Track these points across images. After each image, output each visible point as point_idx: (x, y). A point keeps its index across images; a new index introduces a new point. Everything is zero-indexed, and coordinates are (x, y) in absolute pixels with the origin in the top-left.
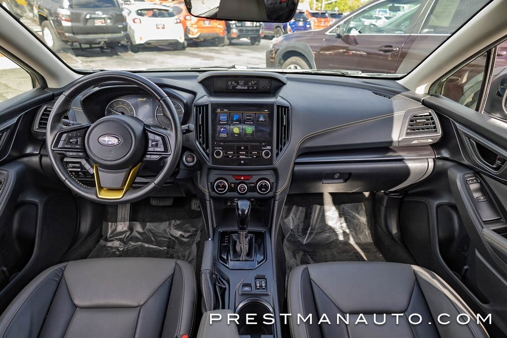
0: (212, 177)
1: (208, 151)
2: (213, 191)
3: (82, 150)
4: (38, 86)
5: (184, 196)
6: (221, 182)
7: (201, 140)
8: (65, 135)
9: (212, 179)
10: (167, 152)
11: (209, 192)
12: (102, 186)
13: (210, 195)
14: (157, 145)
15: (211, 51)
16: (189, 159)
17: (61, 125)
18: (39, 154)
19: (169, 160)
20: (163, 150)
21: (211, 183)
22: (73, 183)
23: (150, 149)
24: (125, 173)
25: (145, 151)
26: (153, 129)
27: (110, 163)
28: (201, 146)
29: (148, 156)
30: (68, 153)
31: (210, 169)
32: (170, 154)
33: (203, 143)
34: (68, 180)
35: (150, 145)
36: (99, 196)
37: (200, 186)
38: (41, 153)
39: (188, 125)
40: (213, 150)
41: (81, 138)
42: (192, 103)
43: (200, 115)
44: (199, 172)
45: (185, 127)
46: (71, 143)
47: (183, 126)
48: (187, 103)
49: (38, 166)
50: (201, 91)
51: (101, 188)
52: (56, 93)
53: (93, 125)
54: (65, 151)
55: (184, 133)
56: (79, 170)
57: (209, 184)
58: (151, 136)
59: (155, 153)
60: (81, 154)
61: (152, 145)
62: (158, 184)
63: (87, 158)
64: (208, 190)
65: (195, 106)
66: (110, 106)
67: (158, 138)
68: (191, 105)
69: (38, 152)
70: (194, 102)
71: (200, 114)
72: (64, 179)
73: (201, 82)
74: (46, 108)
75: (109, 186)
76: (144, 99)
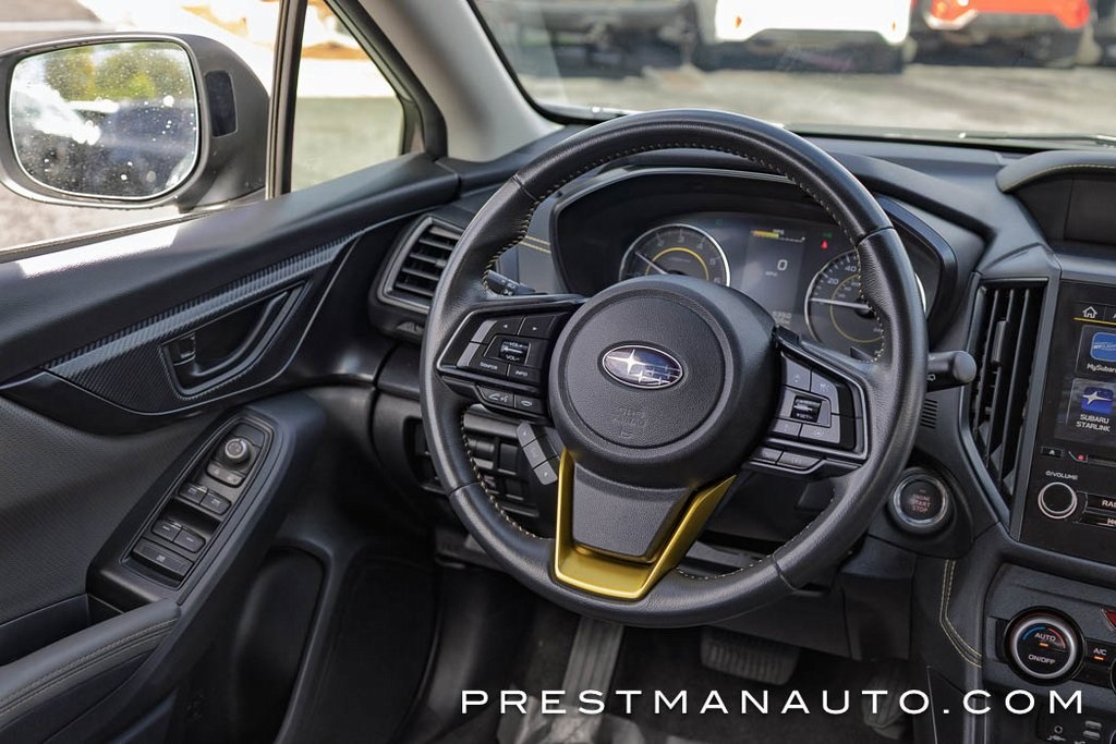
0: (1009, 600)
1: (1010, 480)
2: (1001, 660)
3: (534, 390)
4: (419, 147)
5: (857, 656)
6: (1046, 629)
7: (986, 431)
8: (487, 325)
9: (1006, 605)
10: (851, 450)
11: (983, 661)
12: (577, 536)
13: (983, 671)
14: (813, 416)
15: (1011, 85)
16: (914, 500)
17: (480, 287)
18: (375, 383)
19: (854, 484)
20: (836, 440)
21: (1001, 623)
22: (478, 504)
23: (783, 427)
24: (669, 505)
25: (763, 432)
26: (808, 348)
27: (622, 454)
28: (982, 453)
29: (768, 453)
30: (485, 391)
31: (1008, 559)
32: (862, 462)
33: (994, 445)
34: (465, 492)
35: (786, 411)
36: (559, 574)
37: (949, 626)
38: (381, 381)
39: (948, 354)
40: (1037, 479)
41: (538, 343)
42: (974, 269)
43: (1002, 324)
44: (949, 566)
45: (939, 360)
46: (503, 355)
47: (932, 358)
48: (954, 268)
49: (360, 427)
50: (1013, 228)
51: (570, 543)
52: (468, 176)
53: (589, 303)
54: (478, 383)
55: (930, 387)
56: (489, 465)
57: (991, 623)
58: (796, 374)
59: (801, 444)
60: (527, 403)
61: (794, 413)
62: (792, 573)
63: (543, 421)
64: (983, 650)
65: (982, 282)
66: (639, 246)
67: (824, 387)
68: (969, 278)
69: (371, 377)
70: (981, 268)
71: (1001, 315)
72: (453, 483)
73: (1015, 193)
74: (430, 227)
75: (600, 542)
76: (775, 234)
